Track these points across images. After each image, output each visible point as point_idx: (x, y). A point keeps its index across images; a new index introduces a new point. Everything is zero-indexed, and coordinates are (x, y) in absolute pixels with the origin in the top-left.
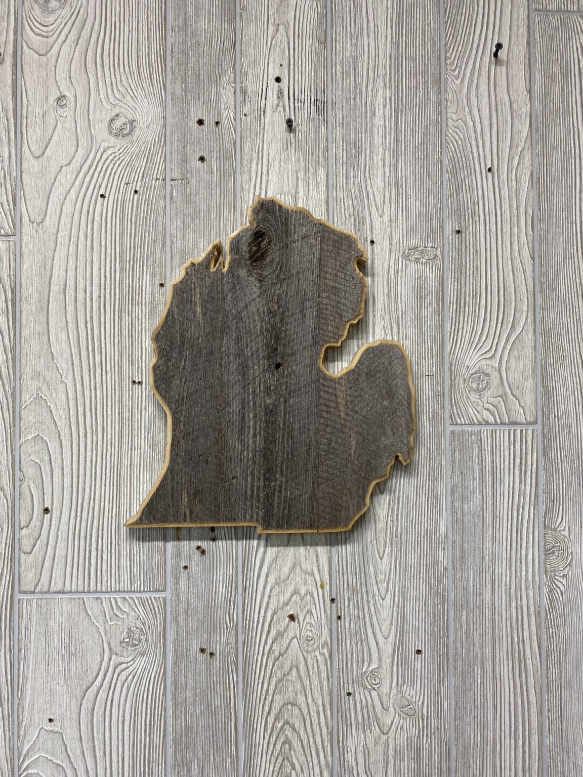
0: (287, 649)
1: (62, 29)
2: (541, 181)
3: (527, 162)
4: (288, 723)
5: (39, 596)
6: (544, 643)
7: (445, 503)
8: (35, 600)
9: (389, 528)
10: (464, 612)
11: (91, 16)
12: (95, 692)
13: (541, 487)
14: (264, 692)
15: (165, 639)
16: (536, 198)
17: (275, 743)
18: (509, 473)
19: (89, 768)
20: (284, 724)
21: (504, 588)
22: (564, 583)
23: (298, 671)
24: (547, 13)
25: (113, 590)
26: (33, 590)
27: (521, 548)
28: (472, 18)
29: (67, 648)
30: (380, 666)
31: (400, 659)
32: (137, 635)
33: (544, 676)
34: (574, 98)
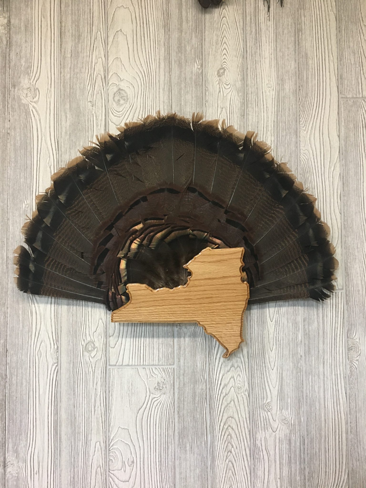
0: (229, 392)
1: (126, 113)
2: (345, 178)
3: (338, 168)
4: (230, 426)
5: (118, 367)
6: (348, 392)
7: (301, 326)
8: (116, 369)
9: (275, 337)
10: (310, 377)
11: (139, 107)
12: (143, 411)
13: (345, 319)
14: (219, 411)
15: (174, 387)
16: (342, 185)
17: (224, 435)
18: (330, 312)
19: (140, 446)
20: (228, 427)
21: (329, 365)
22: (357, 363)
23: (234, 402)
24: (347, 99)
25: (151, 364)
26: (115, 364)
27: (336, 347)
28: (312, 103)
29: (131, 390)
30: (271, 400)
31: (281, 398)
32: (162, 385)
33: (348, 406)
34: (360, 139)
